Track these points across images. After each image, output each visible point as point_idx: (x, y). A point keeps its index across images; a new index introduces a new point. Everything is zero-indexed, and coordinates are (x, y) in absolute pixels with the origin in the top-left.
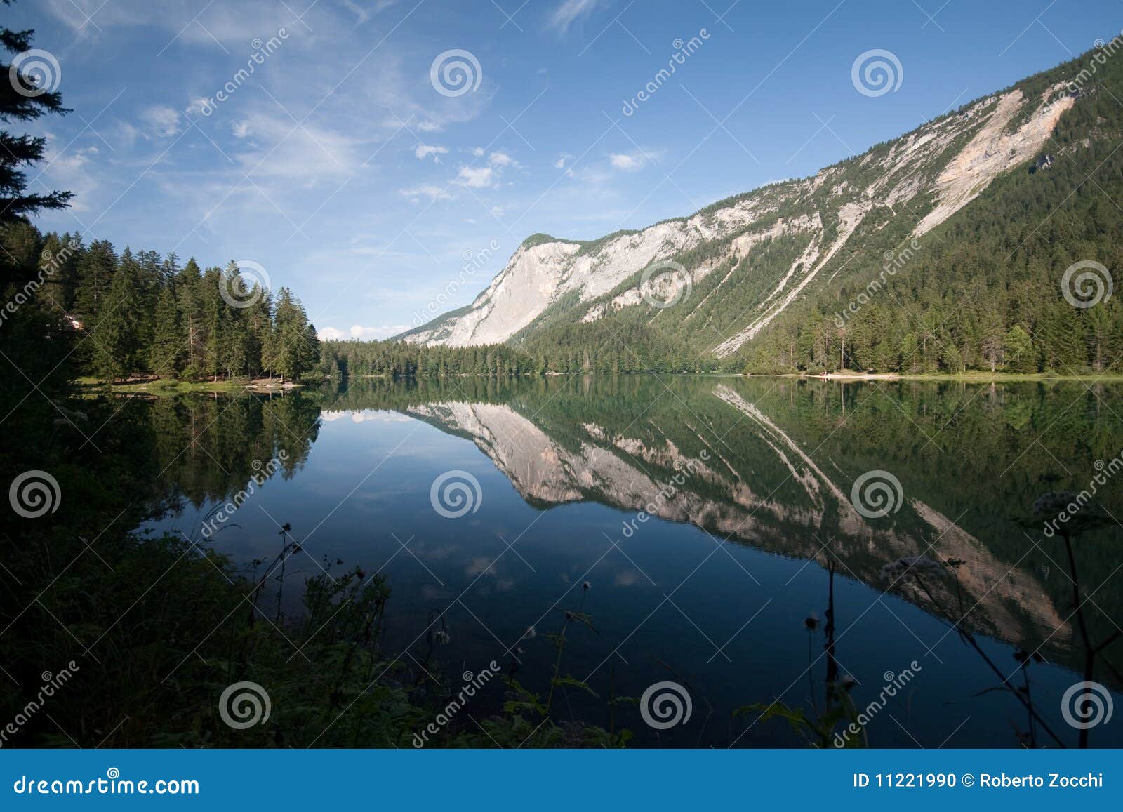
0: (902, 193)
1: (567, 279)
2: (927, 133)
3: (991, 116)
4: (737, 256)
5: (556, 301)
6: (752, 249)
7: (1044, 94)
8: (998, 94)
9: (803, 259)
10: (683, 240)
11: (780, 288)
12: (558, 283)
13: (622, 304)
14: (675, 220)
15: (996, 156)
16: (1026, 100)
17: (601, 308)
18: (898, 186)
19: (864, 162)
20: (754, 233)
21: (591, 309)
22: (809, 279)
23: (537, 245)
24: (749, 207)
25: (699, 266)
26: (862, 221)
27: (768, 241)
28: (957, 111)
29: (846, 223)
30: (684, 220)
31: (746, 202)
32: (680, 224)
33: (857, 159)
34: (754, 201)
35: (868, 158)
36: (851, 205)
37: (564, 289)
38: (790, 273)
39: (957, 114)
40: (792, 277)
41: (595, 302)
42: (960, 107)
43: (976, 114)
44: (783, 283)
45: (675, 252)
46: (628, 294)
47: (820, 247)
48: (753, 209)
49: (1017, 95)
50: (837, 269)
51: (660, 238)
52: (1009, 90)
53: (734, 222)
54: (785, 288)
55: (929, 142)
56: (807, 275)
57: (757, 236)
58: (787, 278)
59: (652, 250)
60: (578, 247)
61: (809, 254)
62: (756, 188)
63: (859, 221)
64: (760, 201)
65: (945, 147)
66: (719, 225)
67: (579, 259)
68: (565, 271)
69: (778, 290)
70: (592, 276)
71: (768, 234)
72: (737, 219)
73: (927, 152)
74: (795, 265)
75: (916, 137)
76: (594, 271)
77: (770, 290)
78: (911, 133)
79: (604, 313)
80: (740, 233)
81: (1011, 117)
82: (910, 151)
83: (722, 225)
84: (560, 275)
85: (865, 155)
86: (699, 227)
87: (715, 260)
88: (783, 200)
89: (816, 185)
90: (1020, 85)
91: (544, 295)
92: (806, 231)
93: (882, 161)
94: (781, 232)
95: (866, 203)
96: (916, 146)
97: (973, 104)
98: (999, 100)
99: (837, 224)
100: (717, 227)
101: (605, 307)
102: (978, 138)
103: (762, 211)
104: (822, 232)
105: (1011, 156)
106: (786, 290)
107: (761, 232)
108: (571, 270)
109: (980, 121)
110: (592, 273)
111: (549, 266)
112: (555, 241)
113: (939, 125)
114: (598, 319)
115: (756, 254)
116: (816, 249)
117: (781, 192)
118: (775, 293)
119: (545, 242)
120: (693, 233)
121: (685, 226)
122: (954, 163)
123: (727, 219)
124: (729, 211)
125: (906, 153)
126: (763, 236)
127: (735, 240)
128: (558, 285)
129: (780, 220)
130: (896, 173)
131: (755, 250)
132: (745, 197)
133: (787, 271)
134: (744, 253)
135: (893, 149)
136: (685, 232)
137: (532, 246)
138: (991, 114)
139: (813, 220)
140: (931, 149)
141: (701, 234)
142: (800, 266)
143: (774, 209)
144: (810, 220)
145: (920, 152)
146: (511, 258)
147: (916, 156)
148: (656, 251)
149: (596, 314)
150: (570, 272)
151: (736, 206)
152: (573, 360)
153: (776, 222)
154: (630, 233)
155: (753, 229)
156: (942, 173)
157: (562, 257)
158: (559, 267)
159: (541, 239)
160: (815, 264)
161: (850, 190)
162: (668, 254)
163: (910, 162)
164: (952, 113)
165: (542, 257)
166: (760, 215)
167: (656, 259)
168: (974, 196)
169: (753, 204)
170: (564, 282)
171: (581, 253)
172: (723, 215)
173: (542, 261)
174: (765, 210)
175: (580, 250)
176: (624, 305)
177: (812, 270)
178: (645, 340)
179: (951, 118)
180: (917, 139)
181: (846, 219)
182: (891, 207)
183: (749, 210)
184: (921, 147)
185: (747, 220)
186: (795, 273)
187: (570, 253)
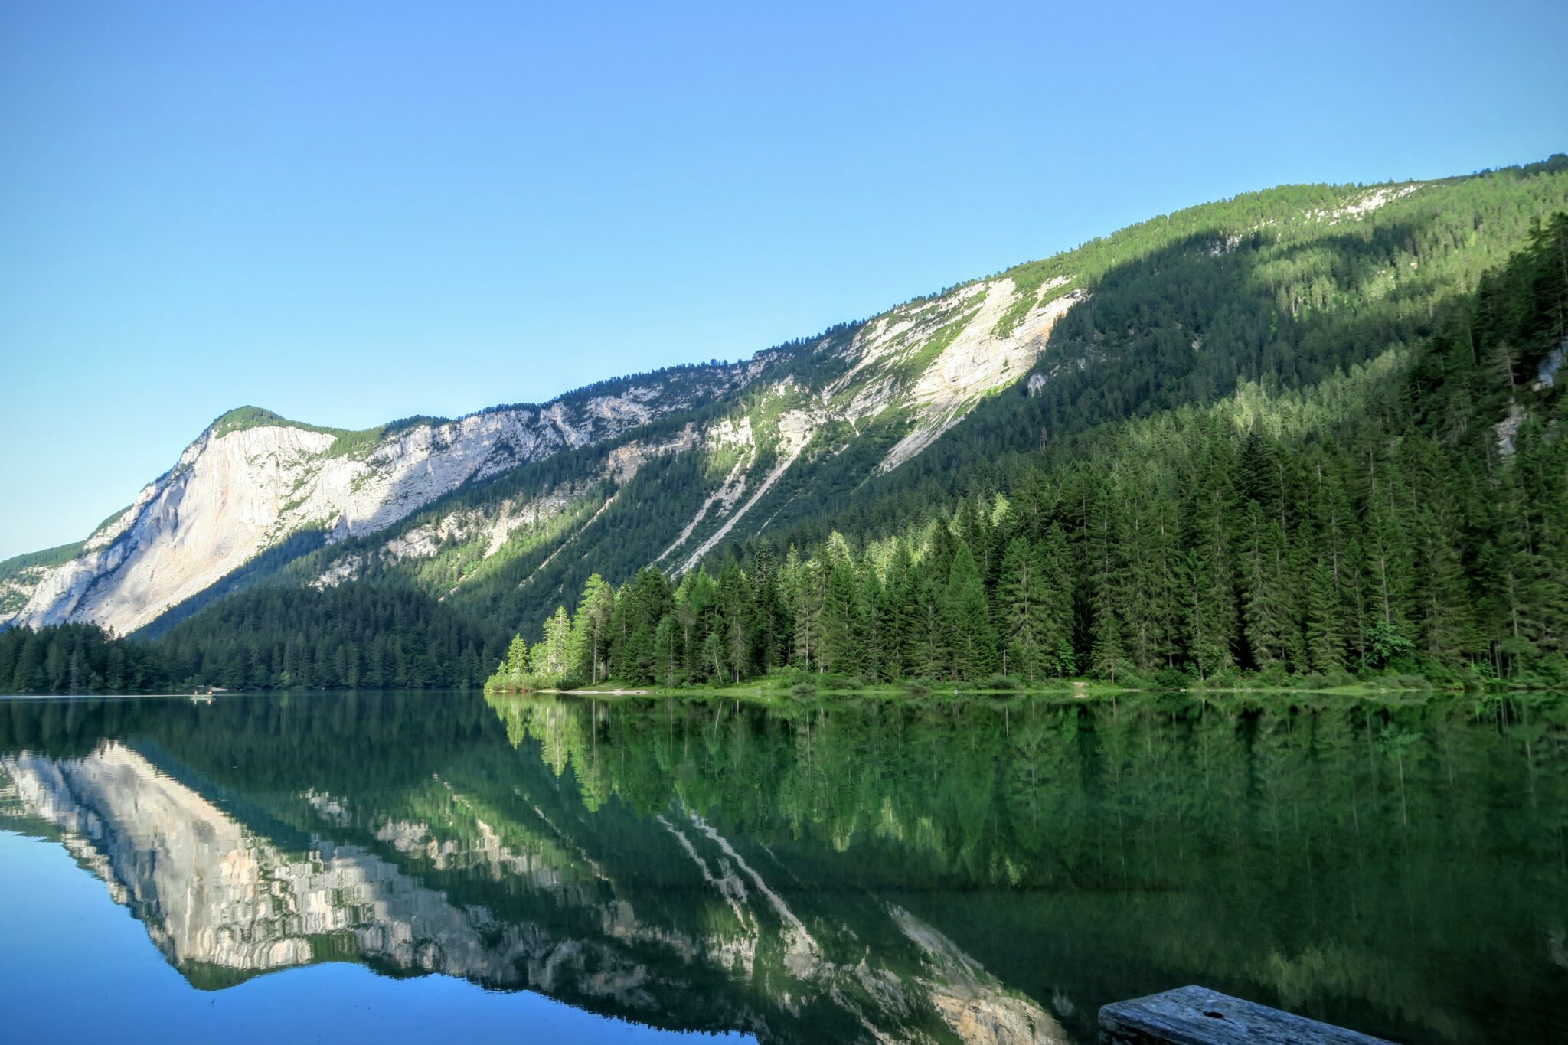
0: (868, 403)
1: (303, 500)
2: (901, 319)
3: (979, 309)
4: (618, 480)
5: (275, 542)
6: (642, 470)
7: (1038, 291)
8: (988, 280)
9: (721, 494)
10: (531, 444)
11: (682, 540)
12: (282, 505)
13: (400, 555)
14: (519, 407)
15: (985, 366)
16: (1020, 295)
17: (357, 560)
18: (864, 392)
19: (819, 349)
20: (647, 444)
21: (336, 562)
22: (728, 528)
23: (244, 428)
24: (646, 399)
25: (549, 493)
26: (811, 441)
27: (668, 459)
28: (939, 294)
29: (789, 441)
30: (534, 409)
31: (641, 391)
32: (526, 415)
33: (811, 343)
34: (654, 389)
35: (825, 344)
36: (797, 413)
37: (295, 522)
38: (700, 516)
39: (939, 298)
40: (701, 523)
41: (346, 548)
42: (943, 289)
43: (961, 304)
44: (687, 532)
45: (516, 464)
46: (413, 536)
47: (749, 476)
48: (653, 403)
49: (1009, 285)
50: (771, 513)
51: (489, 437)
52: (1000, 277)
53: (620, 421)
54: (688, 540)
55: (905, 333)
56: (725, 521)
57: (652, 449)
58: (695, 523)
59: (474, 458)
60: (331, 439)
61: (732, 486)
62: (657, 368)
63: (808, 440)
64: (664, 391)
65: (923, 343)
66: (595, 424)
67: (330, 462)
68: (299, 484)
69: (678, 543)
70: (353, 497)
71: (670, 446)
72: (626, 417)
73: (900, 348)
74: (708, 503)
75: (888, 323)
76: (358, 488)
77: (666, 542)
78: (880, 316)
79: (363, 570)
80: (623, 441)
81: (1002, 314)
82: (879, 342)
83: (599, 424)
84: (288, 491)
85: (820, 338)
86: (559, 423)
87: (578, 484)
88: (700, 393)
89: (749, 375)
90: (1011, 272)
91: (252, 529)
92: (730, 447)
93: (843, 351)
94: (690, 445)
95: (818, 412)
96: (888, 336)
97: (958, 287)
98: (988, 288)
99: (777, 441)
100: (590, 428)
101: (365, 560)
102: (962, 336)
103: (665, 408)
104: (753, 452)
105: (1003, 368)
106: (692, 544)
107: (658, 443)
108: (312, 482)
109: (967, 313)
110: (355, 491)
111: (265, 471)
112: (283, 423)
113: (917, 310)
114: (350, 580)
115: (647, 479)
116: (743, 478)
117: (697, 381)
118: (672, 548)
119: (261, 425)
120: (549, 433)
121: (536, 419)
122: (934, 368)
123: (608, 414)
124: (615, 402)
125: (875, 344)
126: (662, 449)
127: (614, 453)
128: (282, 511)
129: (689, 426)
130: (861, 372)
131: (650, 471)
132: (640, 380)
133: (696, 512)
134: (629, 475)
135: (858, 337)
136: (535, 430)
137: (234, 429)
138: (979, 305)
139: (740, 431)
140: (906, 344)
141: (562, 437)
142: (717, 504)
143: (685, 406)
144: (735, 431)
145: (892, 346)
146: (186, 451)
147: (887, 351)
148: (480, 459)
149: (345, 571)
150: (308, 486)
151: (624, 395)
152: (261, 661)
153: (683, 429)
154: (436, 423)
155: (645, 435)
156: (919, 381)
157: (296, 456)
158: (289, 477)
159: (255, 417)
160: (740, 503)
161: (796, 389)
162: (501, 468)
163: (880, 358)
164: (933, 298)
165: (254, 452)
166: (664, 414)
167: (480, 474)
168: (959, 420)
169: (652, 395)
170: (297, 505)
171: (334, 452)
172: (604, 408)
173: (251, 461)
174: (670, 406)
175: (333, 447)
176: (404, 558)
177: (733, 512)
178: (421, 625)
179: (932, 304)
180: (890, 325)
181: (788, 434)
182: (853, 422)
183: (645, 404)
184: (894, 338)
185: (642, 420)
186: (707, 516)
187: (312, 451)
